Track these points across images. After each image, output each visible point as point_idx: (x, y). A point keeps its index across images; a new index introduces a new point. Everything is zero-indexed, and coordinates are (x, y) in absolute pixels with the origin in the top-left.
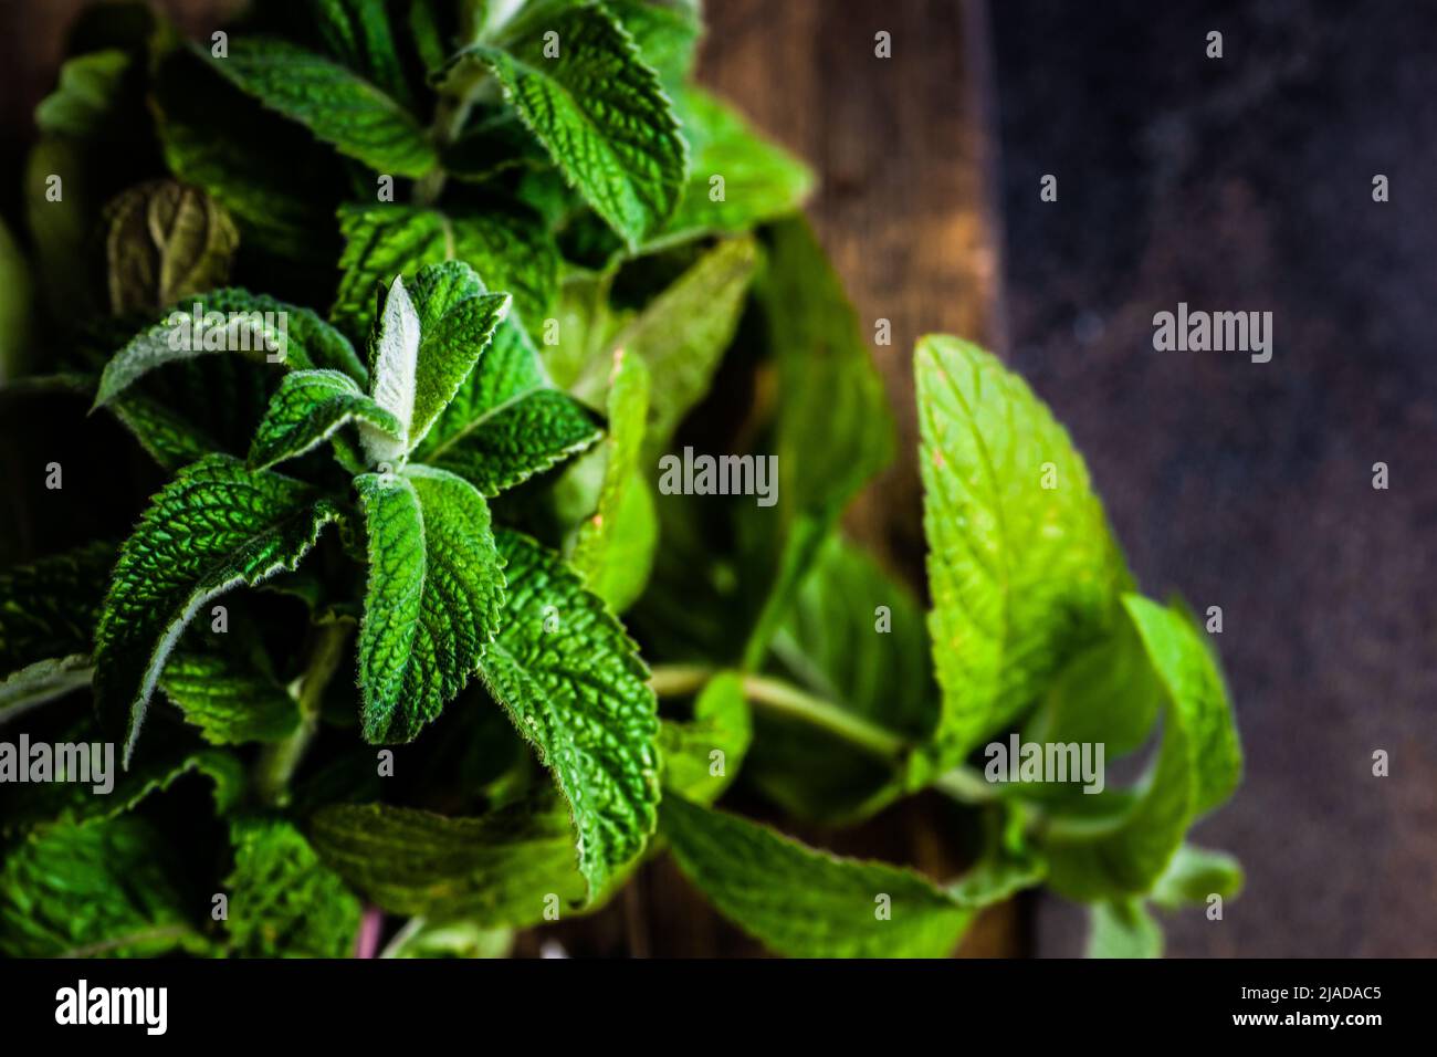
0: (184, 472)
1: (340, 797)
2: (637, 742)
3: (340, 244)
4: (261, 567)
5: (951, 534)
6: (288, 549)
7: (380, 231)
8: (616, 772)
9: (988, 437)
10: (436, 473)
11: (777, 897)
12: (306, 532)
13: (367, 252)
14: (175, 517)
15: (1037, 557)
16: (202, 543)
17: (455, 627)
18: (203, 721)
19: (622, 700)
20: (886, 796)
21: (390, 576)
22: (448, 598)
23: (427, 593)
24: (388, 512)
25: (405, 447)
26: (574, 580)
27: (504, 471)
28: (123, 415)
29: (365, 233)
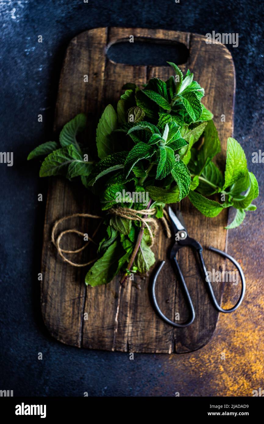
0: (138, 143)
1: (149, 185)
2: (188, 183)
3: (159, 117)
4: (147, 156)
5: (229, 162)
6: (150, 154)
7: (164, 116)
8: (185, 186)
9: (235, 150)
10: (168, 147)
11: (200, 204)
12: (153, 153)
13: (162, 119)
14: (136, 149)
15: (238, 166)
16: (139, 153)
17: (169, 166)
18: (136, 174)
19: (187, 178)
20: (215, 192)
21: (162, 159)
22: (169, 163)
23: (166, 162)
24: (163, 151)
25: (165, 143)
26: (183, 162)
27: (176, 148)
28: (130, 136)
29: (162, 116)
